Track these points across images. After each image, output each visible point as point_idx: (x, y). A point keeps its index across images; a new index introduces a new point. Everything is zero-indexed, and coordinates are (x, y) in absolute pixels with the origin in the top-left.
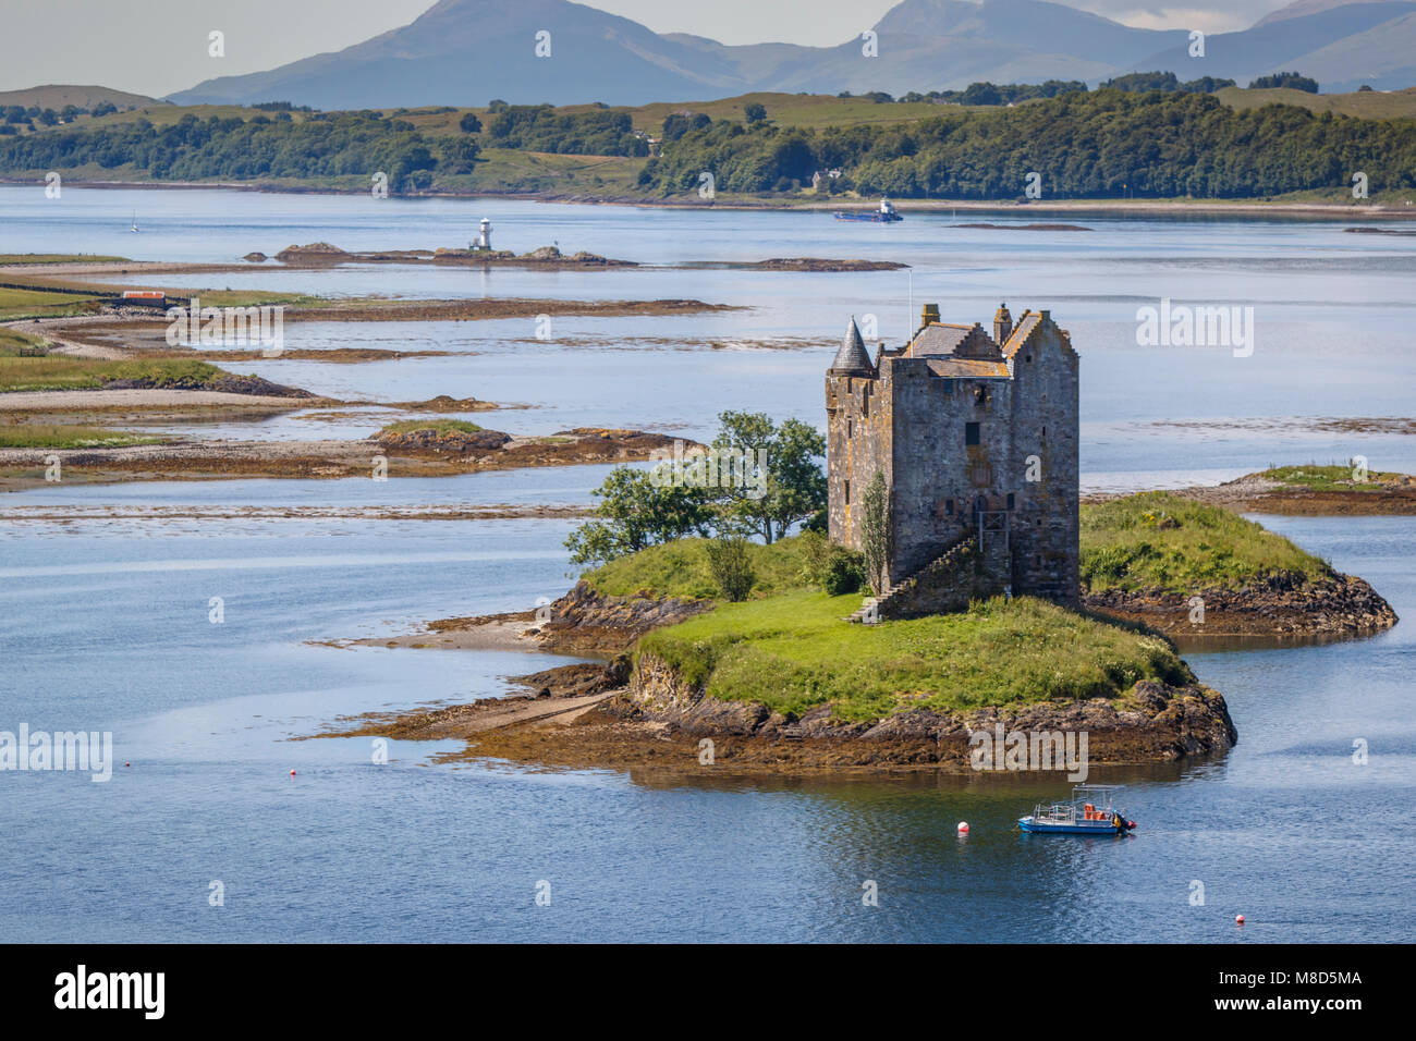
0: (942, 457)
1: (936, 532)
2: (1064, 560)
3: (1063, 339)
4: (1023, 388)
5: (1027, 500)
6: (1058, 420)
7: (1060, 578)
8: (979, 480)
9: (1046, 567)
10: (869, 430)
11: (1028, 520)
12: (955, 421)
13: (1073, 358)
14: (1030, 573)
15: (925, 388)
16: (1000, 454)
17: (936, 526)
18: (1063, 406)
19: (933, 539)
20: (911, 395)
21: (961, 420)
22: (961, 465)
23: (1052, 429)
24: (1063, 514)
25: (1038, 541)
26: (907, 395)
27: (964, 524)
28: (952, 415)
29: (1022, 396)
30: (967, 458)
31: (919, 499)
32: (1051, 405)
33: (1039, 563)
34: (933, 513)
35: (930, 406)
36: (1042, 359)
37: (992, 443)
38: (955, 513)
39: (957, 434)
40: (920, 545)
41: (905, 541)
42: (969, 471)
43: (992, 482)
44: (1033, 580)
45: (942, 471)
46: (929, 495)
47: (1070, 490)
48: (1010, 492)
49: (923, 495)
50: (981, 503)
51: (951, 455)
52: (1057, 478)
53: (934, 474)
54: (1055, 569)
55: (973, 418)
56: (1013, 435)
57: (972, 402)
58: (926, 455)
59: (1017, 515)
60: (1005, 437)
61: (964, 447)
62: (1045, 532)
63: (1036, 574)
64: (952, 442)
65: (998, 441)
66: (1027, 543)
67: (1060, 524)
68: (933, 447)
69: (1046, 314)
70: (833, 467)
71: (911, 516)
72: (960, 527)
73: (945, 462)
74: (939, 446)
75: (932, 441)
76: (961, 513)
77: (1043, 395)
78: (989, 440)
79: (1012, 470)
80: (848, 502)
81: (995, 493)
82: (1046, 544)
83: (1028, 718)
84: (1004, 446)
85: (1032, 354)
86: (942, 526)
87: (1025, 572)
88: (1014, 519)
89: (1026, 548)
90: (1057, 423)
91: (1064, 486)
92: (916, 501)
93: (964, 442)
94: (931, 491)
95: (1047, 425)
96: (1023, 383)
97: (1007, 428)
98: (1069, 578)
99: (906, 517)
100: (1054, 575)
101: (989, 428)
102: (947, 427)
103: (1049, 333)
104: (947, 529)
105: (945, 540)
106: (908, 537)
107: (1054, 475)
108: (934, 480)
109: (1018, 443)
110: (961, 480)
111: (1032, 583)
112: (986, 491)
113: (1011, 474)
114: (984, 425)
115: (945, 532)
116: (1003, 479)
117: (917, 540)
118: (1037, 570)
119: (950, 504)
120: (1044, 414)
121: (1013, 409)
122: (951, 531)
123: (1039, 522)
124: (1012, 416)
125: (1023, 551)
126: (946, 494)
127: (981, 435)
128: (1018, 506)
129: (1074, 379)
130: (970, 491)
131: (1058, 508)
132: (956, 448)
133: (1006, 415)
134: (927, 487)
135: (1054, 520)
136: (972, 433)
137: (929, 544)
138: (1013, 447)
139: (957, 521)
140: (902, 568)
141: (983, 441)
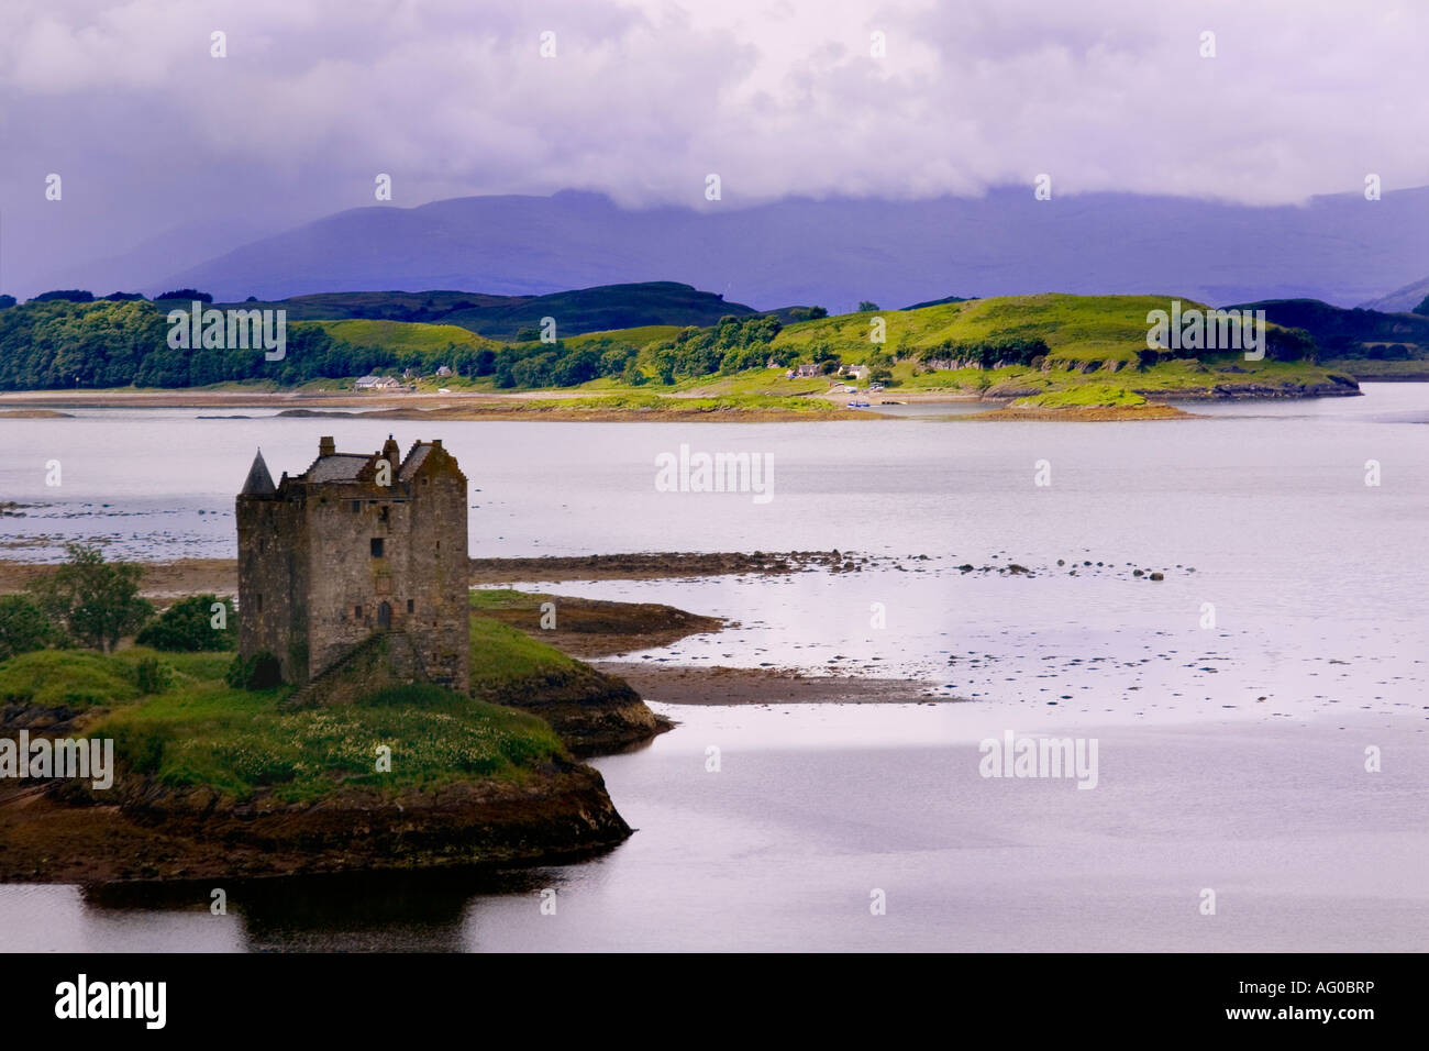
0: (351, 569)
1: (347, 635)
2: (456, 657)
3: (451, 463)
4: (419, 508)
5: (424, 605)
6: (450, 535)
7: (454, 673)
8: (383, 588)
9: (441, 664)
10: (282, 547)
11: (425, 623)
12: (362, 537)
13: (462, 482)
14: (428, 668)
15: (336, 509)
16: (401, 566)
17: (346, 628)
18: (454, 523)
19: (343, 640)
20: (323, 514)
21: (369, 535)
22: (367, 576)
23: (444, 543)
24: (456, 616)
25: (434, 640)
26: (320, 516)
27: (371, 627)
28: (359, 532)
29: (420, 515)
30: (372, 570)
31: (331, 606)
32: (444, 522)
33: (435, 659)
34: (344, 618)
35: (341, 525)
36: (436, 481)
37: (394, 557)
38: (363, 617)
39: (364, 549)
40: (332, 646)
41: (319, 643)
42: (375, 581)
43: (394, 590)
44: (430, 674)
45: (350, 581)
46: (340, 602)
47: (462, 596)
48: (410, 598)
49: (335, 603)
50: (385, 608)
51: (358, 567)
52: (450, 585)
53: (344, 583)
54: (448, 664)
55: (377, 535)
56: (411, 549)
57: (376, 521)
58: (337, 569)
59: (416, 618)
60: (405, 551)
61: (370, 560)
62: (440, 632)
63: (434, 669)
64: (359, 555)
65: (399, 554)
66: (425, 643)
67: (452, 625)
68: (342, 561)
69: (438, 443)
70: (243, 580)
71: (324, 620)
72: (368, 631)
73: (353, 573)
74: (349, 558)
75: (343, 555)
76: (368, 617)
77: (436, 513)
78: (391, 554)
79: (411, 579)
80: (260, 608)
81: (397, 600)
82: (441, 643)
84: (404, 558)
85: (427, 478)
86: (351, 629)
87: (423, 668)
88: (413, 622)
89: (423, 647)
90: (449, 538)
91: (455, 592)
92: (329, 608)
93: (370, 554)
94: (342, 598)
95: (440, 540)
96: (419, 503)
97: (407, 543)
98: (462, 673)
99: (321, 622)
100: (448, 670)
101: (391, 544)
102: (354, 542)
103: (442, 459)
104: (356, 631)
105: (355, 641)
106: (322, 639)
107: (447, 583)
108: (344, 589)
109: (415, 555)
110: (368, 589)
111: (429, 677)
112: (389, 599)
113: (410, 583)
114: (387, 541)
115: (354, 634)
116: (403, 587)
117: (331, 641)
118: (434, 666)
119: (358, 610)
120: (438, 530)
121: (412, 527)
122: (359, 633)
123: (435, 624)
124: (411, 532)
125: (422, 650)
126: (354, 601)
127: (385, 549)
128: (416, 610)
129: (463, 500)
130: (376, 598)
131: (451, 612)
132: (363, 560)
133: (406, 531)
134: (339, 595)
135: (448, 622)
136: (377, 547)
137: (341, 645)
138: (412, 560)
139: (365, 625)
140: (318, 666)
141: (386, 554)
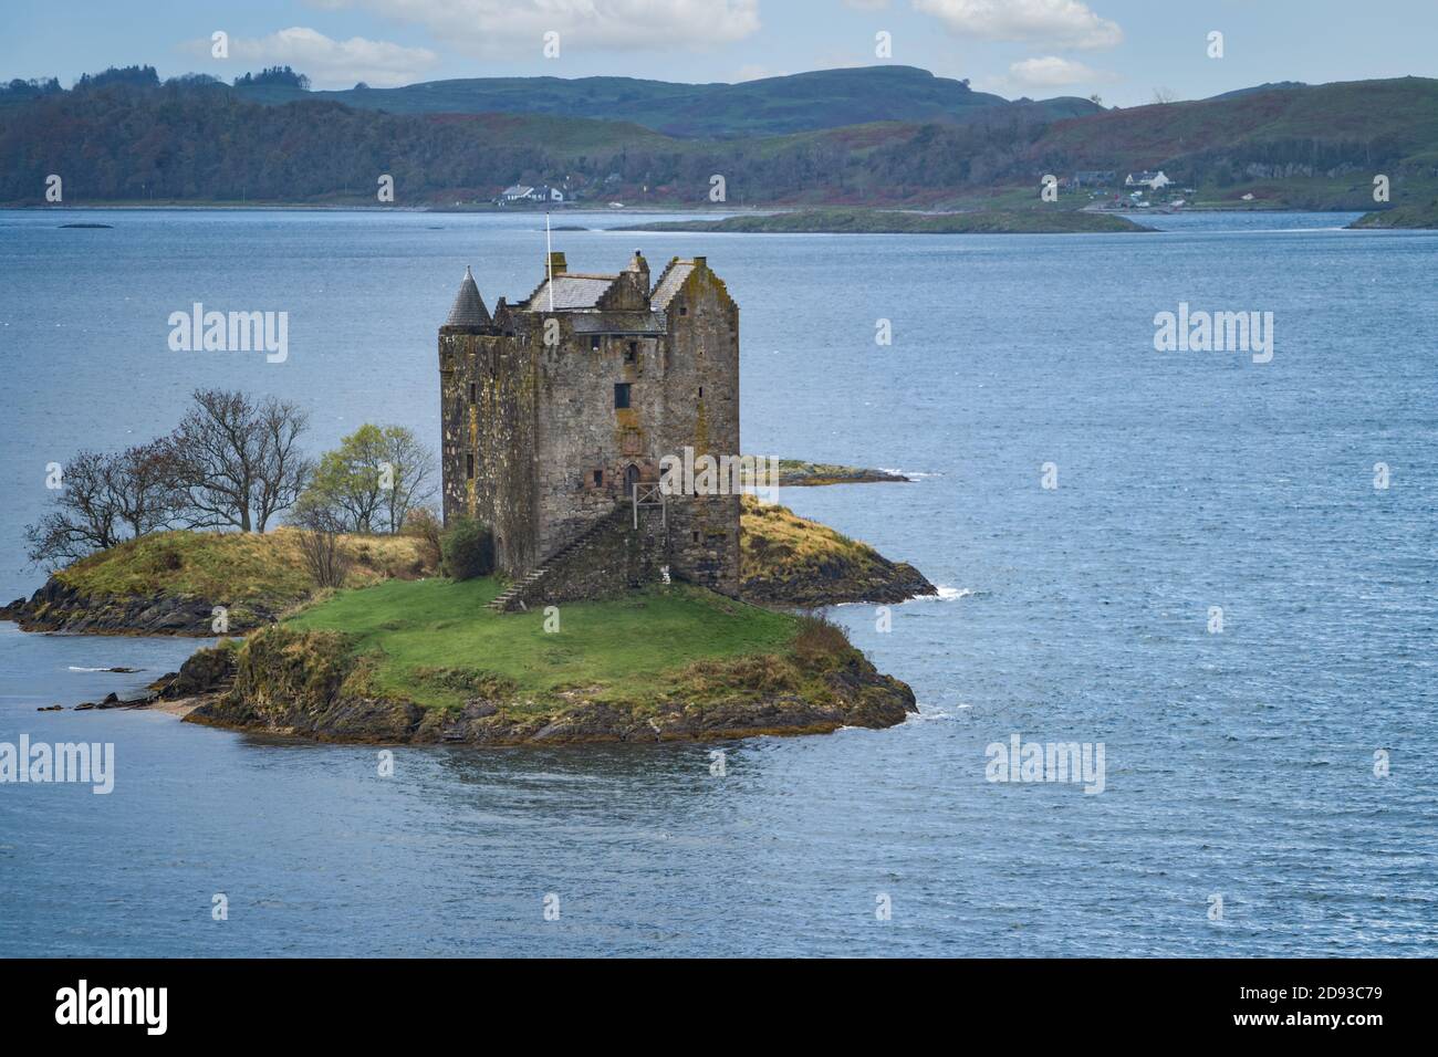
0: (590, 423)
1: (584, 507)
2: (724, 536)
3: (719, 287)
4: (677, 344)
6: (716, 380)
7: (721, 558)
8: (630, 448)
9: (704, 545)
10: (501, 394)
12: (604, 382)
13: (732, 311)
14: (686, 551)
15: (570, 345)
16: (653, 419)
17: (583, 499)
18: (721, 364)
19: (579, 515)
21: (609, 382)
22: (610, 431)
23: (709, 390)
25: (696, 515)
26: (551, 353)
27: (613, 498)
28: (600, 376)
29: (677, 354)
30: (616, 424)
31: (564, 470)
32: (708, 364)
33: (696, 539)
34: (581, 486)
35: (576, 365)
36: (698, 312)
37: (644, 407)
38: (604, 484)
39: (607, 397)
40: (566, 522)
41: (549, 518)
42: (620, 438)
43: (645, 450)
44: (689, 559)
45: (590, 438)
46: (575, 466)
49: (568, 467)
50: (633, 473)
51: (599, 420)
52: (716, 445)
53: (581, 441)
54: (713, 547)
55: (623, 378)
56: (666, 398)
57: (621, 361)
58: (572, 423)
60: (658, 400)
61: (613, 412)
62: (703, 505)
63: (695, 552)
64: (600, 405)
65: (651, 404)
66: (683, 519)
67: (719, 496)
68: (579, 412)
69: (701, 262)
70: (449, 436)
71: (555, 489)
72: (611, 503)
73: (592, 428)
74: (586, 410)
75: (579, 405)
76: (611, 485)
77: (698, 352)
78: (641, 403)
79: (666, 436)
80: (470, 475)
81: (647, 463)
82: (704, 519)
84: (657, 409)
85: (686, 306)
86: (590, 500)
87: (681, 551)
89: (682, 524)
90: (715, 383)
91: (722, 454)
92: (561, 473)
93: (613, 404)
94: (578, 460)
95: (703, 385)
96: (677, 339)
97: (660, 389)
98: (730, 557)
99: (551, 490)
100: (713, 553)
101: (640, 391)
102: (594, 389)
103: (706, 282)
104: (596, 503)
105: (593, 516)
106: (552, 512)
107: (712, 442)
108: (580, 447)
109: (672, 406)
110: (610, 449)
111: (689, 563)
112: (638, 461)
113: (665, 441)
114: (635, 387)
115: (593, 506)
116: (656, 447)
117: (564, 516)
118: (694, 547)
119: (598, 475)
120: (701, 373)
121: (667, 368)
122: (600, 506)
124: (666, 375)
125: (679, 528)
126: (593, 463)
127: (633, 397)
129: (733, 334)
130: (621, 459)
132: (605, 412)
133: (660, 374)
134: (573, 456)
136: (622, 396)
137: (577, 521)
138: (667, 412)
139: (606, 495)
140: (546, 548)
141: (634, 404)
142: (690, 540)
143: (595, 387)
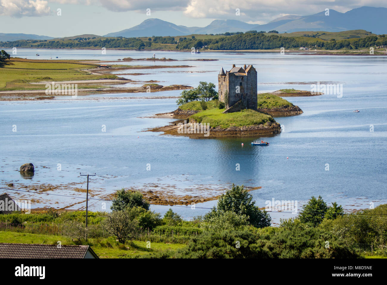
1: (236, 99)
2: (255, 103)
3: (254, 69)
8: (242, 91)
9: (252, 104)
10: (225, 84)
11: (250, 97)
13: (256, 72)
15: (234, 77)
16: (245, 87)
18: (255, 80)
19: (235, 100)
20: (231, 78)
21: (239, 82)
23: (253, 83)
24: (255, 96)
25: (251, 100)
27: (240, 98)
29: (249, 78)
31: (233, 94)
34: (235, 96)
35: (234, 80)
36: (251, 72)
39: (239, 84)
40: (233, 101)
41: (231, 101)
43: (244, 91)
47: (256, 93)
48: (247, 93)
50: (242, 95)
52: (254, 91)
53: (235, 90)
55: (241, 82)
56: (247, 84)
57: (241, 79)
59: (248, 97)
61: (240, 86)
65: (245, 85)
68: (235, 86)
69: (252, 66)
70: (219, 89)
71: (232, 97)
76: (239, 96)
77: (252, 78)
80: (222, 95)
81: (244, 93)
83: (251, 128)
84: (246, 86)
86: (236, 98)
89: (249, 102)
96: (249, 76)
98: (256, 106)
100: (254, 106)
103: (253, 69)
109: (248, 85)
111: (250, 107)
112: (243, 93)
113: (247, 90)
114: (243, 83)
117: (233, 100)
120: (252, 81)
122: (238, 99)
128: (248, 95)
129: (256, 76)
130: (241, 93)
131: (254, 95)
133: (246, 81)
134: (234, 92)
135: (254, 97)
138: (247, 86)
141: (242, 85)
142: (250, 104)
143: (237, 83)
